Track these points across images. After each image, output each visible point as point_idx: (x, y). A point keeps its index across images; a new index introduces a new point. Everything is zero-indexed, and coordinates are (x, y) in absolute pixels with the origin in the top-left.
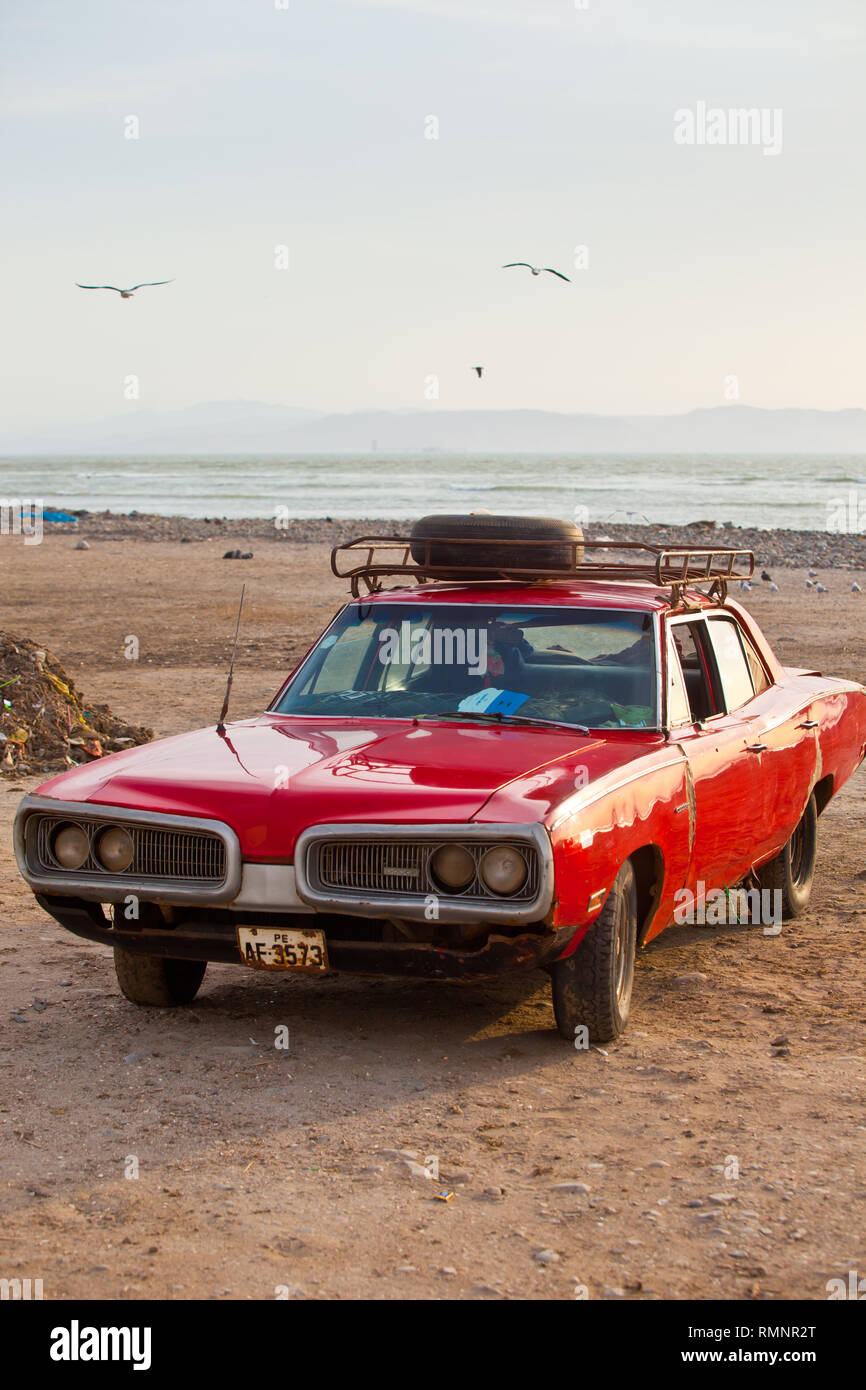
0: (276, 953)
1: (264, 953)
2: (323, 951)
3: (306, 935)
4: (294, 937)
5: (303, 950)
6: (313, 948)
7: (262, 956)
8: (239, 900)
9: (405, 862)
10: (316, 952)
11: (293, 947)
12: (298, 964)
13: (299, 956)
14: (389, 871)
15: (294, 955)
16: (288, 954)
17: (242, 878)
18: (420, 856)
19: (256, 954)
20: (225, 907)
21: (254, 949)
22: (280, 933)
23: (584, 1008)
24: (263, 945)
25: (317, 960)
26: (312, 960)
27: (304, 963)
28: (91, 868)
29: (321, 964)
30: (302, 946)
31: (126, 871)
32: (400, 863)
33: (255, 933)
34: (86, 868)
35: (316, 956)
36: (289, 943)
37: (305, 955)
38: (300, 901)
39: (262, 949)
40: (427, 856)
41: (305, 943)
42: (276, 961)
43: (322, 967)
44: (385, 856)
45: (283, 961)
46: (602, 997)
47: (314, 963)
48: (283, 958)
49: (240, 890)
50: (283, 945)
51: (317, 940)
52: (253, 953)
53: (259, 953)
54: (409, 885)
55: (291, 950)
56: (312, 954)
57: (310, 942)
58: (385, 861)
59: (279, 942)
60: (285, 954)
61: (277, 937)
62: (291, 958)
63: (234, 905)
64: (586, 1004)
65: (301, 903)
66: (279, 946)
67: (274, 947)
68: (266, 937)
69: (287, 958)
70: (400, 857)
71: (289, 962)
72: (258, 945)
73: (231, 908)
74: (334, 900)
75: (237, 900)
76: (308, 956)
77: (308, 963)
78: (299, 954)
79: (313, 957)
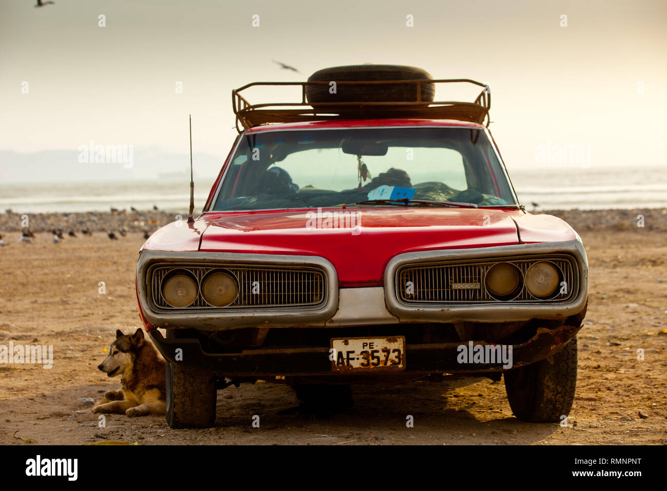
0: (363, 358)
1: (353, 359)
2: (402, 352)
3: (390, 341)
4: (379, 344)
5: (386, 354)
6: (394, 351)
7: (351, 362)
8: (337, 316)
9: (468, 279)
10: (396, 354)
11: (377, 351)
12: (381, 365)
13: (382, 358)
14: (456, 286)
15: (378, 358)
16: (373, 358)
17: (339, 300)
18: (479, 274)
19: (345, 361)
20: (321, 325)
21: (345, 356)
22: (368, 341)
23: (558, 393)
24: (353, 352)
25: (397, 360)
26: (392, 361)
27: (386, 364)
28: (200, 305)
29: (399, 363)
30: (386, 351)
31: (233, 304)
32: (463, 279)
33: (346, 343)
34: (196, 305)
35: (396, 357)
36: (375, 348)
37: (387, 357)
38: (389, 314)
39: (351, 356)
40: (484, 272)
41: (388, 348)
42: (362, 364)
43: (400, 366)
44: (451, 276)
45: (368, 364)
46: (572, 384)
47: (394, 363)
48: (368, 361)
49: (338, 309)
50: (370, 351)
51: (399, 344)
52: (343, 359)
53: (348, 359)
54: (471, 296)
55: (376, 354)
56: (393, 356)
57: (392, 346)
58: (451, 279)
59: (367, 349)
60: (370, 358)
61: (364, 345)
62: (375, 361)
63: (333, 321)
64: (560, 389)
65: (389, 316)
66: (366, 352)
67: (362, 353)
68: (356, 345)
69: (371, 361)
70: (463, 275)
71: (373, 364)
72: (348, 353)
73: (328, 324)
74: (421, 309)
75: (334, 318)
76: (390, 358)
77: (389, 363)
78: (382, 356)
79: (394, 358)
